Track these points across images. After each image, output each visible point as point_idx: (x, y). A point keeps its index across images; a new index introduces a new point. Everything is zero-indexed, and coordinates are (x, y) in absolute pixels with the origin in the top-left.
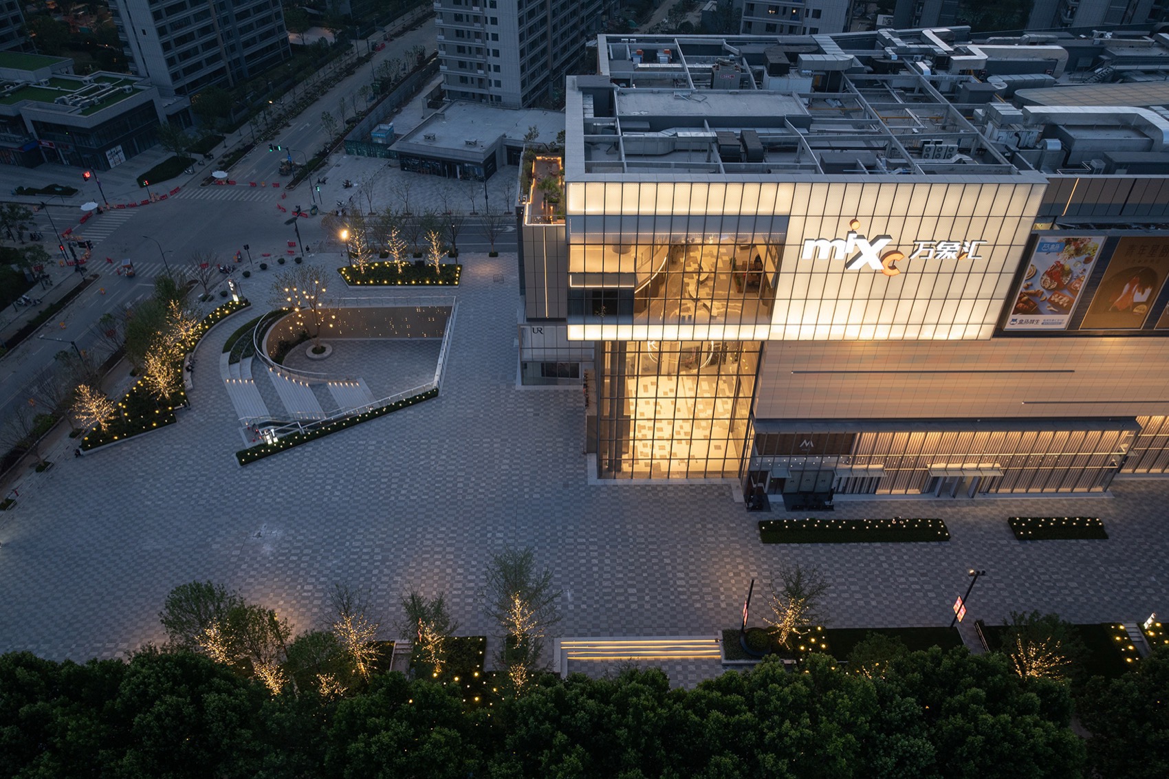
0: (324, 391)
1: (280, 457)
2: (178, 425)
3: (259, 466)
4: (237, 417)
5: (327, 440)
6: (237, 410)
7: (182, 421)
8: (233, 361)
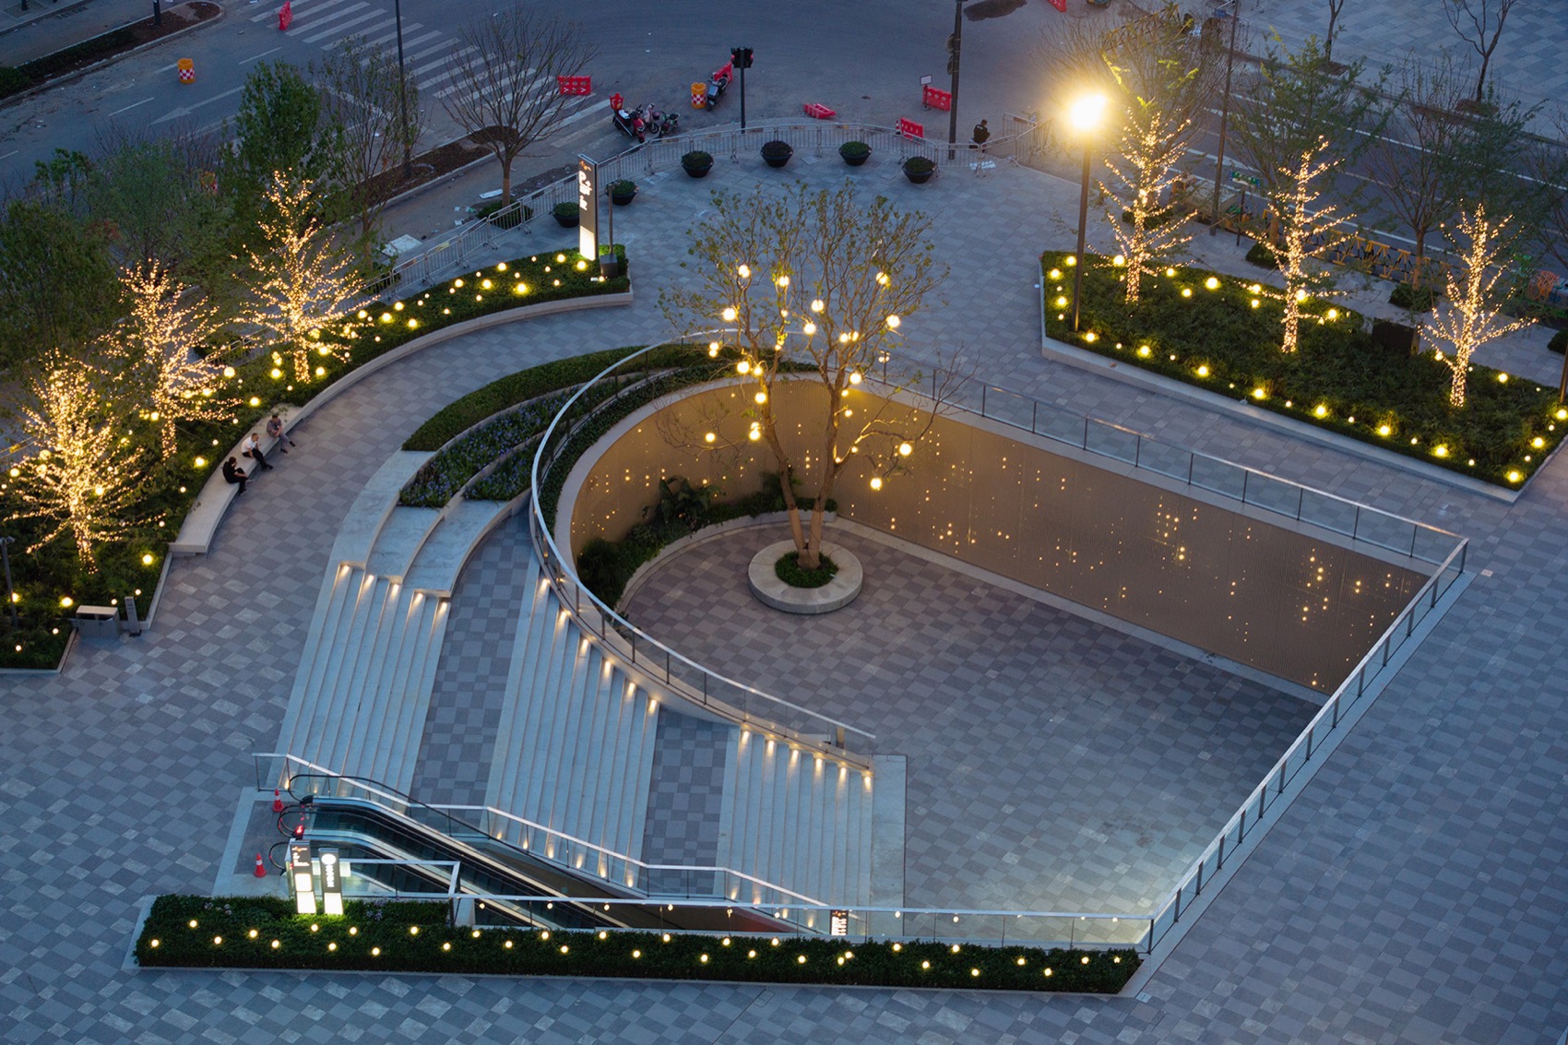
0: (703, 757)
1: (304, 992)
2: (51, 684)
3: (203, 996)
4: (268, 743)
5: (530, 1000)
6: (292, 708)
7: (76, 674)
8: (419, 495)
